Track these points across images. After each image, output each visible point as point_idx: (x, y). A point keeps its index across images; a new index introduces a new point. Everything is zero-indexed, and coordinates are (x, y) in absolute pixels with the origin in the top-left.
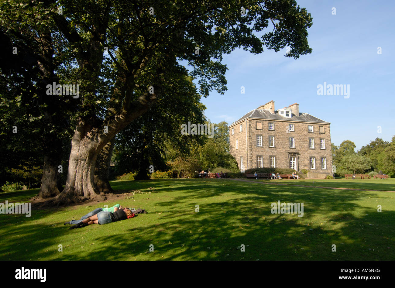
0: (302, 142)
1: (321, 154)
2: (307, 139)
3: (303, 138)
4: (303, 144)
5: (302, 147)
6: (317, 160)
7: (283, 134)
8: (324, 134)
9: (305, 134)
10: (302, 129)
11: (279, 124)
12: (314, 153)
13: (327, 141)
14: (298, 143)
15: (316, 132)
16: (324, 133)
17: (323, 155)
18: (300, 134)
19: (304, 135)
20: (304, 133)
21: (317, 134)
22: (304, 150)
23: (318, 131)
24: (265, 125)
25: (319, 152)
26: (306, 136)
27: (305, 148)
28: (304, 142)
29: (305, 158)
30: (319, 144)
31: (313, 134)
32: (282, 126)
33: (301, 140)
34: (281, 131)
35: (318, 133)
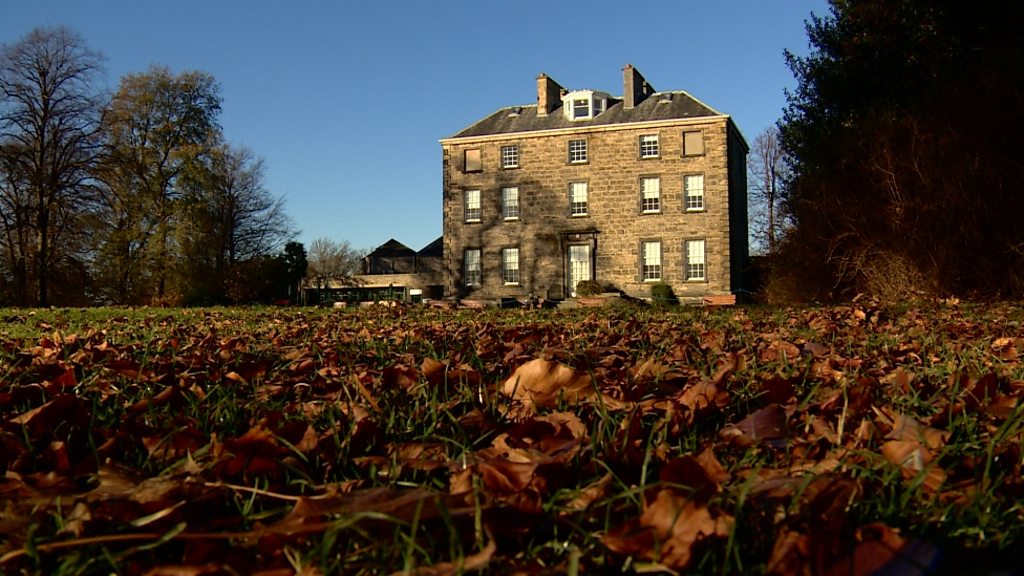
0: (614, 193)
1: (687, 228)
2: (632, 182)
3: (619, 182)
4: (619, 200)
5: (613, 211)
6: (668, 250)
7: (548, 177)
8: (701, 158)
9: (625, 168)
10: (618, 151)
11: (535, 146)
12: (657, 228)
13: (714, 183)
14: (599, 200)
15: (670, 153)
16: (700, 155)
17: (692, 233)
18: (609, 168)
19: (622, 172)
20: (622, 164)
21: (674, 161)
22: (619, 222)
23: (676, 153)
24: (490, 157)
25: (680, 224)
26: (628, 172)
27: (625, 213)
28: (622, 193)
29: (623, 246)
30: (678, 197)
31: (658, 163)
32: (548, 151)
33: (609, 188)
34: (541, 168)
35: (677, 157)
